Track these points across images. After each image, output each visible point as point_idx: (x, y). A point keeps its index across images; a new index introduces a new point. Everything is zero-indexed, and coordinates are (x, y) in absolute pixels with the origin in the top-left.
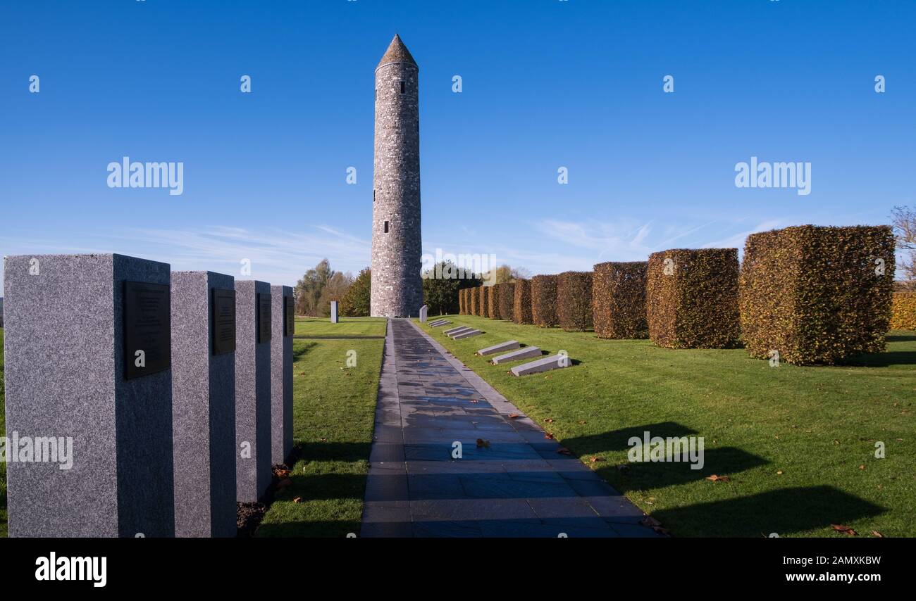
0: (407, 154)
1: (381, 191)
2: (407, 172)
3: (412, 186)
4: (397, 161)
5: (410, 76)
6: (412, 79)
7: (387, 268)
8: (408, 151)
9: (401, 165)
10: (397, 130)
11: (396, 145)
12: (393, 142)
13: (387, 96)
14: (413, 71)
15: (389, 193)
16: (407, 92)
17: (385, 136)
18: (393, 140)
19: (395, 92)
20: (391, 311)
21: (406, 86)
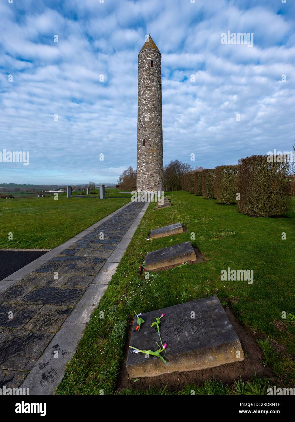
0: (155, 102)
1: (141, 123)
2: (155, 112)
3: (157, 120)
4: (149, 106)
5: (156, 58)
6: (157, 59)
7: (144, 166)
8: (155, 101)
9: (151, 108)
10: (149, 88)
11: (148, 97)
12: (146, 95)
13: (144, 69)
14: (158, 55)
15: (145, 124)
16: (154, 67)
17: (143, 92)
18: (147, 94)
19: (147, 66)
20: (146, 189)
21: (154, 63)
